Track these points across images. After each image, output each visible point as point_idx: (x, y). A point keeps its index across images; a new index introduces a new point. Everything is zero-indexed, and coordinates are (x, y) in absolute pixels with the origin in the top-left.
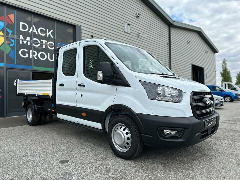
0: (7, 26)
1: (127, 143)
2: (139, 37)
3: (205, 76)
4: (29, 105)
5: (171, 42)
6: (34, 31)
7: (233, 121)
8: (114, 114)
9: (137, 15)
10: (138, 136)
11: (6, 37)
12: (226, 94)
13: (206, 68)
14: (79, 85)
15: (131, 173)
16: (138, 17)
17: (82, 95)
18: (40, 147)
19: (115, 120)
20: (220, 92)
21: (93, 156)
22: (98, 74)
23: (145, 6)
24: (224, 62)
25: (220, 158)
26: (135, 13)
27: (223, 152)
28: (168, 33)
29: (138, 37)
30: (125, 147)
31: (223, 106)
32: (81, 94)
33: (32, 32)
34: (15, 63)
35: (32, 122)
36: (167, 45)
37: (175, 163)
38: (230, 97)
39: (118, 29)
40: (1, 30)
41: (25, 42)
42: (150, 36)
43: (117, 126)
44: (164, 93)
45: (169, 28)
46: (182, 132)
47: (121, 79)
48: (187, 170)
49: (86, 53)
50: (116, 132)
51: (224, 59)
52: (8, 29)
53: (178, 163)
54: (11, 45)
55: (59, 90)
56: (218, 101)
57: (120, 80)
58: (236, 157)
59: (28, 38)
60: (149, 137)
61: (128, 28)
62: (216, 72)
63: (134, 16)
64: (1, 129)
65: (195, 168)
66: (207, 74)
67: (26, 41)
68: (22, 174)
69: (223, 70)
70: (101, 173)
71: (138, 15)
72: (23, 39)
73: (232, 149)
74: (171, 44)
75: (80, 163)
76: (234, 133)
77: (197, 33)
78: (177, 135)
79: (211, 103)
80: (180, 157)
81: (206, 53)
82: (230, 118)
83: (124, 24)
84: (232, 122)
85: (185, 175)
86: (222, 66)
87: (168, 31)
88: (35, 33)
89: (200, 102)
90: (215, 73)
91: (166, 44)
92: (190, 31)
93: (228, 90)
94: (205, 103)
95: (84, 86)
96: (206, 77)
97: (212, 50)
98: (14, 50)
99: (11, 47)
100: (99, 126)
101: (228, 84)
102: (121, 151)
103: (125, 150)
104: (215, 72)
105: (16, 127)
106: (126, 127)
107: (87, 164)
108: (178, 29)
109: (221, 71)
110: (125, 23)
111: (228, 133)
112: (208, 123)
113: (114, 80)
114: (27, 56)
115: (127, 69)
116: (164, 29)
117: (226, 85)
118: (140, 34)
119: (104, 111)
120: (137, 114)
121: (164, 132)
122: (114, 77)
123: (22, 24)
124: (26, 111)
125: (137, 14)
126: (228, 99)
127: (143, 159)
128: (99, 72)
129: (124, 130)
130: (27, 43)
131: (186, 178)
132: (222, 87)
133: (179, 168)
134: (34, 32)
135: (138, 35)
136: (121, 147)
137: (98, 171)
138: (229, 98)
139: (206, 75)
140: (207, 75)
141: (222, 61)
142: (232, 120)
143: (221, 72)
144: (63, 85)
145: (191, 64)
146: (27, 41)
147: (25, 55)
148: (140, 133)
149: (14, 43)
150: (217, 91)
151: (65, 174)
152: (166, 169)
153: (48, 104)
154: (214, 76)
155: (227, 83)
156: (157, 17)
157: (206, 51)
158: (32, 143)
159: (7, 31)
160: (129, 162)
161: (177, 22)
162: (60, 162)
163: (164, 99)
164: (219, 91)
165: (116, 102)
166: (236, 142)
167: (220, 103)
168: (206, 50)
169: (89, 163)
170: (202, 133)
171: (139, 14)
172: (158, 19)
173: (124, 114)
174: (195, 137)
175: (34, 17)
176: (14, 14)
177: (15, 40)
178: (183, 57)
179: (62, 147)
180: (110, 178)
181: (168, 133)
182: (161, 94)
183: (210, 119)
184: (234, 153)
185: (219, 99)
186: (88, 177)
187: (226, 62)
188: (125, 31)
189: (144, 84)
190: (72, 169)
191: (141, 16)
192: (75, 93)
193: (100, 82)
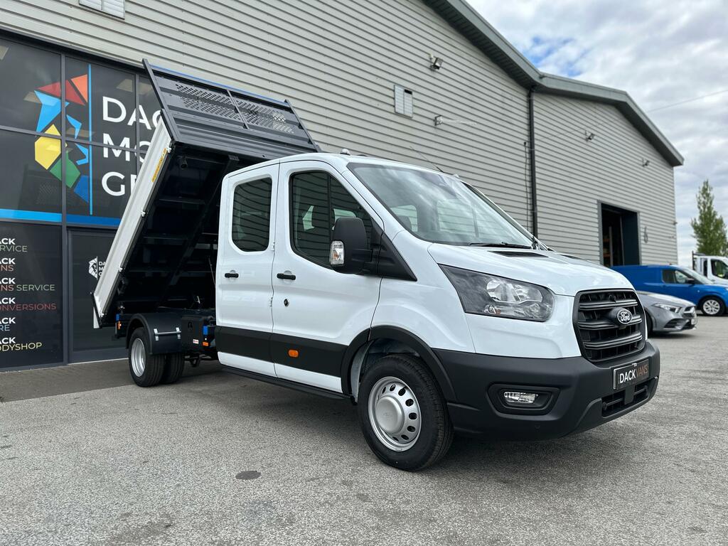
0: (69, 111)
1: (411, 429)
2: (438, 126)
3: (643, 238)
4: (138, 331)
5: (536, 136)
6: (141, 121)
7: (715, 372)
8: (372, 352)
9: (431, 62)
10: (438, 409)
11: (67, 141)
12: (707, 292)
13: (643, 213)
14: (280, 276)
15: (421, 503)
16: (434, 67)
17: (286, 303)
18: (180, 441)
19: (378, 367)
20: (687, 285)
21: (321, 461)
22: (333, 247)
23: (455, 35)
24: (705, 192)
25: (659, 470)
26: (426, 57)
27: (669, 455)
28: (525, 110)
29: (435, 128)
30: (404, 437)
31: (694, 329)
32: (286, 300)
33: (135, 123)
34: (91, 213)
35: (144, 377)
36: (523, 148)
37: (536, 479)
38: (718, 301)
39: (377, 106)
40: (53, 121)
41: (117, 153)
42: (473, 123)
43: (383, 383)
44: (506, 298)
45: (529, 96)
46: (552, 396)
47: (391, 260)
48: (566, 496)
49: (298, 191)
50: (380, 400)
51: (706, 183)
52: (73, 117)
53: (544, 481)
54: (80, 162)
55: (223, 287)
56: (678, 312)
57: (389, 264)
58: (704, 468)
59: (126, 142)
60: (466, 409)
61: (406, 100)
62: (677, 225)
63: (423, 66)
64: (65, 395)
65: (590, 491)
66: (647, 231)
67: (120, 148)
68: (149, 503)
69: (701, 218)
70: (345, 502)
71: (436, 61)
72: (111, 143)
73: (696, 447)
74: (536, 142)
75: (289, 479)
76: (710, 406)
77: (613, 108)
78: (540, 406)
79: (631, 321)
80: (552, 466)
81: (643, 166)
82: (708, 365)
83: (394, 91)
84: (712, 375)
85: (561, 507)
86: (699, 203)
87: (525, 104)
88: (143, 126)
89: (600, 319)
90: (675, 228)
91: (520, 144)
92: (591, 104)
93: (713, 281)
94: (615, 321)
95: (293, 278)
96: (646, 241)
97: (662, 159)
98: (87, 177)
99: (79, 167)
100: (333, 383)
101: (713, 262)
102: (394, 450)
103: (406, 447)
104: (675, 223)
105: (103, 391)
106: (406, 387)
107: (309, 481)
108: (555, 98)
109: (695, 220)
110: (396, 87)
111: (693, 407)
112: (622, 374)
113: (372, 262)
114: (122, 192)
115: (406, 233)
116: (514, 99)
117: (706, 263)
118: (441, 119)
119: (348, 344)
120: (436, 352)
121: (506, 396)
122: (374, 254)
123: (109, 103)
124: (129, 346)
125: (431, 59)
126: (711, 306)
127: (453, 471)
128: (336, 244)
129: (401, 393)
130: (123, 155)
131: (563, 515)
132: (693, 271)
133: (547, 491)
134: (141, 123)
135: (435, 120)
136: (395, 439)
137: (338, 498)
138: (714, 303)
139: (645, 233)
140: (649, 235)
141: (699, 188)
142: (712, 369)
143: (696, 223)
144: (236, 276)
145: (598, 201)
146: (124, 151)
147: (119, 190)
148: (444, 401)
149: (87, 157)
150: (677, 283)
151: (255, 503)
152: (513, 493)
153: (191, 326)
154: (670, 237)
155: (709, 258)
156: (492, 64)
157: (643, 162)
158: (156, 431)
159: (67, 122)
160: (417, 478)
161: (553, 78)
162: (239, 477)
163: (503, 311)
164: (684, 281)
165: (379, 321)
166: (712, 428)
167: (684, 320)
168: (645, 158)
169: (313, 479)
170: (606, 399)
171: (437, 59)
172: (494, 71)
173: (399, 351)
174: (586, 412)
175: (140, 81)
176: (86, 75)
177: (91, 147)
178: (572, 181)
179: (238, 441)
180: (369, 512)
181: (517, 398)
182: (496, 300)
183: (631, 364)
184: (700, 457)
185: (681, 308)
186: (313, 511)
187: (712, 193)
188: (397, 110)
189: (452, 272)
190: (271, 491)
191: (444, 65)
192: (267, 295)
193: (338, 268)
